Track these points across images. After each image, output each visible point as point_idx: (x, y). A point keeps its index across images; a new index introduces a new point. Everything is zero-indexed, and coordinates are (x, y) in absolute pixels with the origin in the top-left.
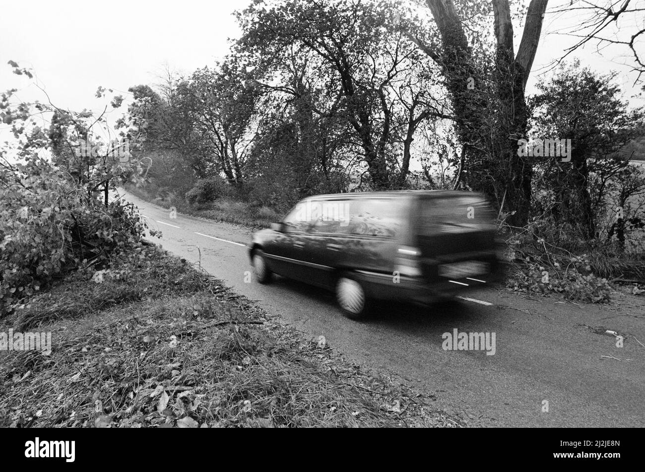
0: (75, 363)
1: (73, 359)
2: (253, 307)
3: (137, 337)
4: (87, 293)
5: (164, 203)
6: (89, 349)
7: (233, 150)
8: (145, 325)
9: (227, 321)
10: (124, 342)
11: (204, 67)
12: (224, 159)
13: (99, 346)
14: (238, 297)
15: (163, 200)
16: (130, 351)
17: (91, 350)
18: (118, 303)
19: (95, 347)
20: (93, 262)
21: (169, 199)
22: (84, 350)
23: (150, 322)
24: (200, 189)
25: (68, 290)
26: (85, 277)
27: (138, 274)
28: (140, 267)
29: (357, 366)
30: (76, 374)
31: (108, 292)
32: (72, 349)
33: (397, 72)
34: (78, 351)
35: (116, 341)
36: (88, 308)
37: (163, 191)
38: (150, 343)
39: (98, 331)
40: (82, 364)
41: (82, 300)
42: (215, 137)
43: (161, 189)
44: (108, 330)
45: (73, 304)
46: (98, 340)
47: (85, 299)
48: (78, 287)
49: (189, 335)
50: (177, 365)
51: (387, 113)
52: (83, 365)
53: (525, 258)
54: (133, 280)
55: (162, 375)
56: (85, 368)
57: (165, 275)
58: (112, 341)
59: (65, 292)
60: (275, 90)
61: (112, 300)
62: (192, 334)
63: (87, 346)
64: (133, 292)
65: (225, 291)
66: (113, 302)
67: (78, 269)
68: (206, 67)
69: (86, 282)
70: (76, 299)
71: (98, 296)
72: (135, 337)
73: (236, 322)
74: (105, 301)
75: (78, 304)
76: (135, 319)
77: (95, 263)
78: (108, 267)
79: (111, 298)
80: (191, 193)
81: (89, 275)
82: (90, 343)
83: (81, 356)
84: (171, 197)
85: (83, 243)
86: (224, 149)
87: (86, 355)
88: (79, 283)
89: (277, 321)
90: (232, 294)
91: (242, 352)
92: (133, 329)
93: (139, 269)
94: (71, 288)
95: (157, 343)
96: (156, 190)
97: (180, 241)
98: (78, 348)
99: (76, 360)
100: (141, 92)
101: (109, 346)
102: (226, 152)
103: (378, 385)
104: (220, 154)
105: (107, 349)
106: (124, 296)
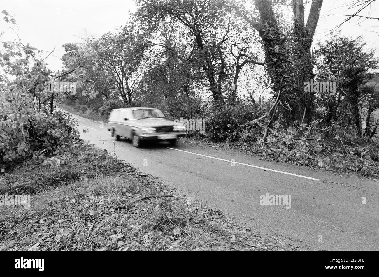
0: (34, 233)
1: (33, 230)
2: (157, 183)
3: (83, 210)
4: (40, 174)
5: (84, 115)
6: (45, 221)
7: (127, 83)
8: (88, 200)
9: (149, 196)
10: (73, 215)
11: (108, 32)
12: (121, 88)
13: (53, 218)
14: (145, 176)
15: (83, 113)
16: (79, 222)
17: (47, 222)
18: (63, 180)
19: (50, 219)
20: (42, 151)
21: (87, 112)
22: (42, 221)
23: (92, 197)
24: (107, 105)
25: (25, 172)
26: (38, 162)
27: (75, 160)
28: (76, 155)
29: (249, 228)
30: (36, 243)
31: (55, 173)
32: (31, 221)
33: (228, 37)
34: (37, 222)
35: (67, 214)
36: (41, 184)
37: (84, 108)
38: (95, 216)
39: (51, 205)
40: (40, 234)
41: (37, 179)
42: (116, 75)
43: (82, 106)
44: (59, 204)
45: (30, 182)
46: (52, 213)
47: (39, 178)
48: (33, 169)
49: (124, 208)
50: (121, 236)
51: (223, 61)
52: (41, 236)
53: (327, 149)
54: (73, 164)
55: (110, 246)
56: (43, 238)
57: (94, 161)
58: (64, 214)
59: (24, 173)
60: (156, 45)
61: (59, 179)
62: (126, 207)
63: (44, 218)
64: (73, 173)
65: (134, 171)
66: (59, 180)
67: (33, 156)
68: (110, 32)
69: (39, 165)
70: (32, 178)
71: (48, 176)
72: (81, 210)
73: (155, 196)
74: (53, 179)
75: (34, 181)
76: (80, 195)
77: (43, 152)
78: (54, 155)
79: (58, 177)
80: (102, 109)
81: (41, 161)
82: (46, 216)
83: (39, 227)
84: (89, 111)
85: (36, 139)
86: (121, 83)
87: (43, 226)
88: (33, 166)
89: (176, 193)
90: (140, 173)
91: (171, 223)
92: (79, 203)
93: (76, 156)
94: (28, 170)
95: (100, 215)
96: (79, 107)
97: (98, 138)
98: (36, 221)
99: (35, 231)
100: (69, 47)
101: (61, 218)
102: (122, 84)
103: (271, 245)
104: (119, 85)
105: (60, 221)
106: (67, 175)
